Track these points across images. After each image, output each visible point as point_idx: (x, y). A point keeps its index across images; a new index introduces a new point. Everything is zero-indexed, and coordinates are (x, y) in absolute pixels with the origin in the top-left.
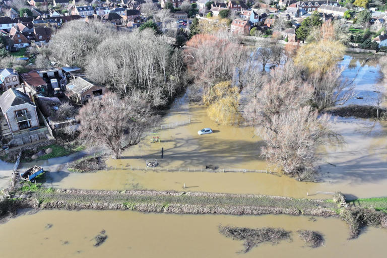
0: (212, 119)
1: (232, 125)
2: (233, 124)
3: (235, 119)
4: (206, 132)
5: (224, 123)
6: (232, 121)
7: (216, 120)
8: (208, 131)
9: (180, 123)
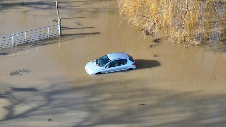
0: (134, 21)
1: (202, 44)
2: (204, 41)
3: (212, 24)
4: (112, 65)
5: (176, 35)
6: (200, 30)
7: (148, 26)
8: (121, 62)
9: (26, 37)
